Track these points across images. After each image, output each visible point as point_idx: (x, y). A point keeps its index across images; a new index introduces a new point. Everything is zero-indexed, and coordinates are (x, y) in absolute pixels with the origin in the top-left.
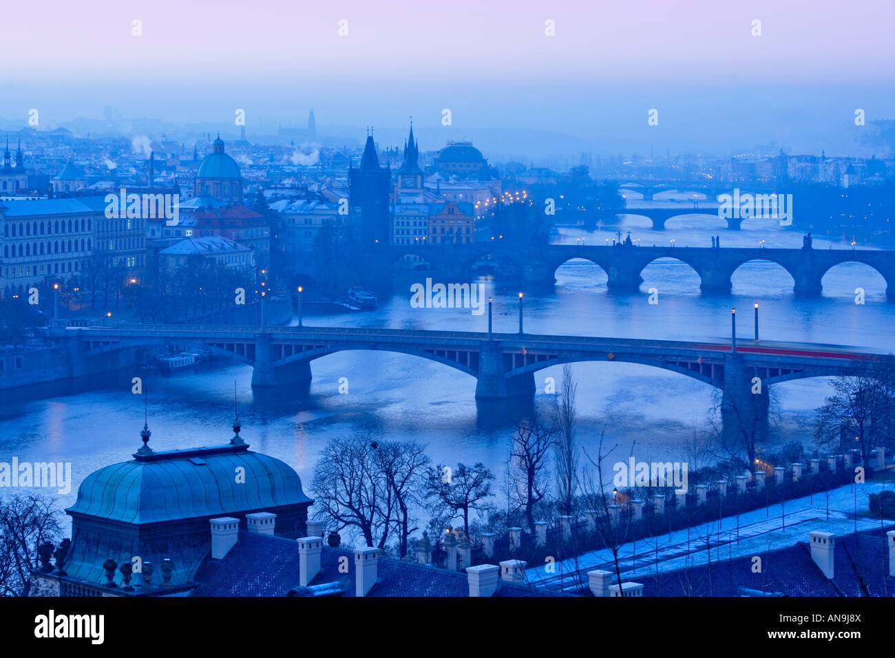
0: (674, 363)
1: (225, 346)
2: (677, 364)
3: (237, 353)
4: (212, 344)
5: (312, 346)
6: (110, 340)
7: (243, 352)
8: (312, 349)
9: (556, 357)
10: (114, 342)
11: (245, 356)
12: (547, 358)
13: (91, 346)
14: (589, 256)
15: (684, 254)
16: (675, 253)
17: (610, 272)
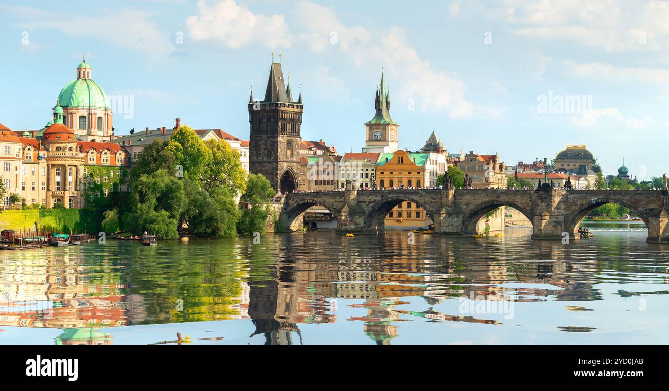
14: (510, 201)
15: (628, 198)
16: (617, 197)
17: (535, 221)
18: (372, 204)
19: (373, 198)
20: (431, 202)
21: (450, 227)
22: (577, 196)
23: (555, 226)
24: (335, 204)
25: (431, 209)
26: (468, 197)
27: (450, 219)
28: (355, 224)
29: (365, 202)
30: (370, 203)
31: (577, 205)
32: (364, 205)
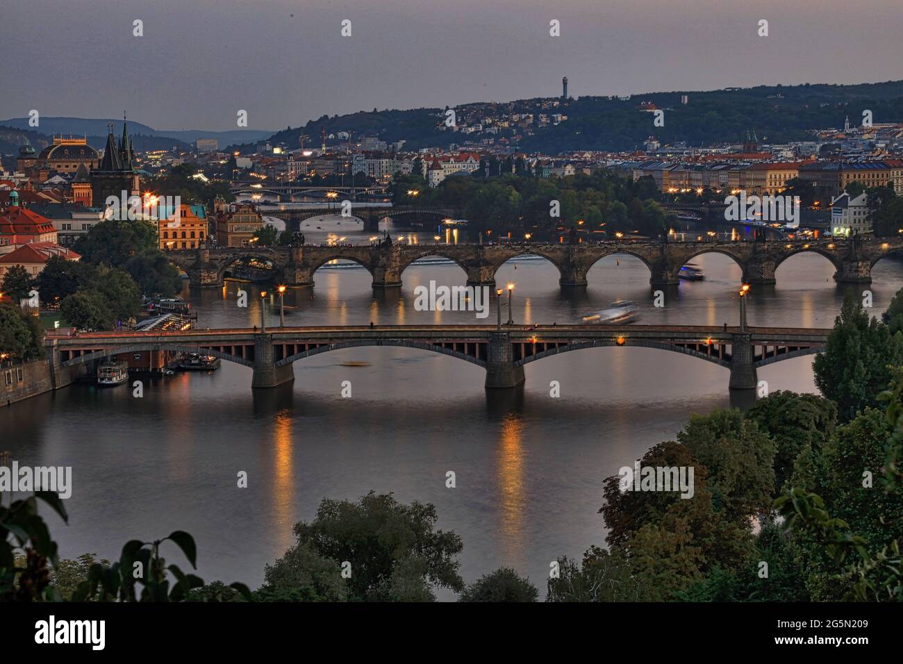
0: (683, 345)
1: (222, 350)
2: (686, 346)
3: (235, 356)
4: (208, 348)
5: (316, 345)
6: (92, 348)
7: (242, 355)
8: (316, 347)
9: (566, 344)
10: (96, 351)
11: (244, 357)
12: (557, 345)
13: (71, 355)
14: (353, 256)
15: (451, 251)
16: (442, 251)
17: (375, 272)
18: (224, 261)
19: (224, 256)
20: (281, 258)
21: (302, 279)
22: (409, 251)
23: (393, 276)
24: (186, 261)
25: (281, 263)
26: (315, 254)
27: (302, 273)
28: (211, 278)
29: (217, 259)
30: (222, 260)
31: (409, 258)
32: (216, 262)
